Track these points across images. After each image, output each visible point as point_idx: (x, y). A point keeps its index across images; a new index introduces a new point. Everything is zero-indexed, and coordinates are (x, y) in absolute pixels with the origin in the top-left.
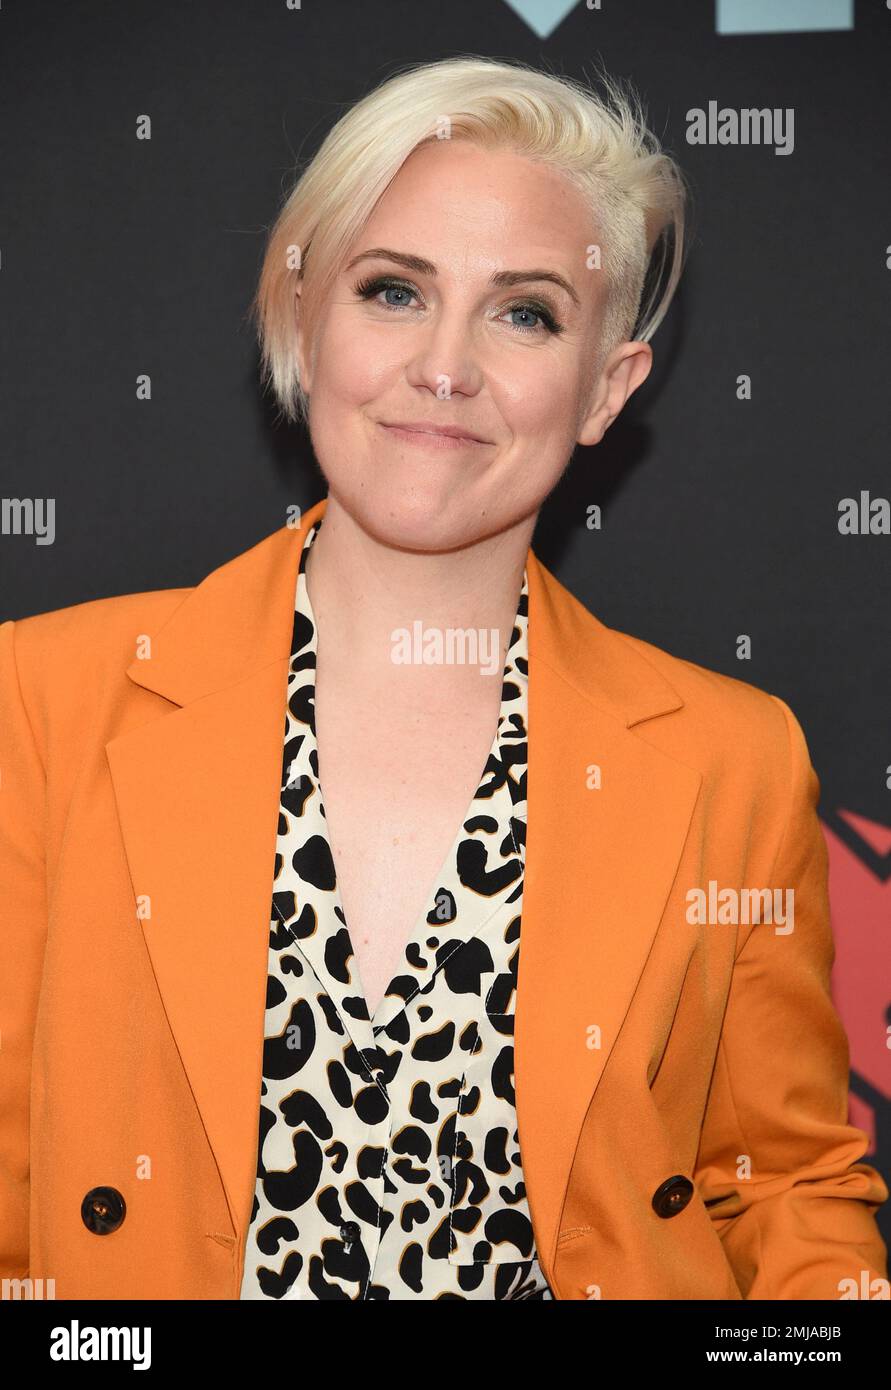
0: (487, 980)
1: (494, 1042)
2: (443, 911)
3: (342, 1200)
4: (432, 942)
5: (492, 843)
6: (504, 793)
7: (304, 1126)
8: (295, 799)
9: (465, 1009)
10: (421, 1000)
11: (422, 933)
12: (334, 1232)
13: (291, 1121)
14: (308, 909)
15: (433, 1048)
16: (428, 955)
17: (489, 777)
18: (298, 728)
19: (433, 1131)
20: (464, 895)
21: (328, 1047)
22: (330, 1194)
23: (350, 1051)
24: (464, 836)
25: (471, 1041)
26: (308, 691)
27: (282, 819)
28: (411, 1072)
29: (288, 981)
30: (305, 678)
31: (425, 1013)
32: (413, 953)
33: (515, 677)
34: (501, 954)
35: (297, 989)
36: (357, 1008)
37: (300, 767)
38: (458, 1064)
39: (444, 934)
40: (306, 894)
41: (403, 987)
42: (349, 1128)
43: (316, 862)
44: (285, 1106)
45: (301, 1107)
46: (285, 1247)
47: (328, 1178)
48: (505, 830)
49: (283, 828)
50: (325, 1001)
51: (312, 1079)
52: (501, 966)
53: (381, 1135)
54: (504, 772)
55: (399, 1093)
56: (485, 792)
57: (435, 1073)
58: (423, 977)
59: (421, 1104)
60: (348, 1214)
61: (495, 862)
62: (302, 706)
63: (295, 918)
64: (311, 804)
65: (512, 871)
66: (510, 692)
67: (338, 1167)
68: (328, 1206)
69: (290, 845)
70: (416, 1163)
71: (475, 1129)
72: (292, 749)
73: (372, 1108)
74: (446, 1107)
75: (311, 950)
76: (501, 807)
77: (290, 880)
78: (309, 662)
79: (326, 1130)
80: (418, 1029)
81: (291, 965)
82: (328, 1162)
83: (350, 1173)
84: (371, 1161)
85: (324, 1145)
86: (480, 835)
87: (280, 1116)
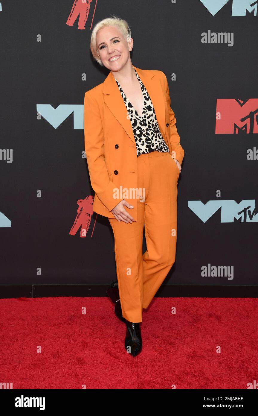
0: (152, 109)
1: (154, 115)
2: (145, 104)
3: (145, 134)
4: (145, 107)
5: (146, 95)
6: (144, 90)
7: (139, 129)
8: (125, 99)
9: (151, 112)
10: (146, 113)
11: (144, 106)
12: (146, 138)
13: (138, 129)
14: (132, 110)
15: (149, 117)
16: (145, 108)
17: (142, 89)
18: (122, 93)
19: (151, 125)
20: (146, 101)
21: (138, 122)
22: (144, 134)
23: (141, 121)
24: (144, 96)
25: (152, 115)
26: (121, 89)
27: (125, 102)
28: (147, 120)
29: (132, 118)
30: (120, 87)
31: (147, 114)
32: (144, 109)
33: (139, 79)
34: (152, 106)
35: (133, 118)
36: (140, 117)
37: (124, 97)
38: (152, 118)
39: (146, 106)
40: (131, 109)
41: (144, 112)
42: (144, 128)
43: (130, 105)
44: (137, 128)
45: (138, 128)
46: (142, 141)
47: (143, 133)
48: (146, 94)
49: (125, 103)
50: (137, 118)
51: (138, 125)
52: (153, 107)
53: (147, 127)
54: (143, 88)
55: (147, 122)
56: (143, 91)
57: (149, 120)
58: (146, 111)
59: (149, 123)
60: (146, 136)
61: (147, 97)
62: (121, 90)
63: (131, 112)
64: (127, 100)
65: (149, 97)
66: (139, 80)
67: (144, 132)
68: (144, 135)
69: (127, 105)
70: (150, 129)
71: (154, 124)
72: (122, 95)
73: (145, 125)
74: (151, 122)
75: (134, 114)
76: (145, 92)
77: (128, 108)
78: (119, 86)
79: (142, 129)
80: (147, 116)
81: (132, 116)
82: (143, 131)
83: (146, 132)
84: (147, 130)
85: (142, 130)
86: (145, 95)
87: (137, 129)
